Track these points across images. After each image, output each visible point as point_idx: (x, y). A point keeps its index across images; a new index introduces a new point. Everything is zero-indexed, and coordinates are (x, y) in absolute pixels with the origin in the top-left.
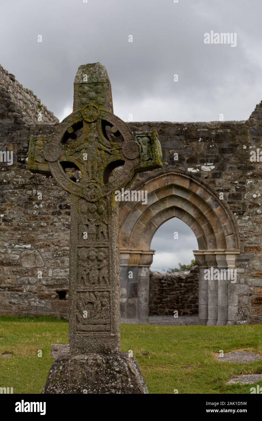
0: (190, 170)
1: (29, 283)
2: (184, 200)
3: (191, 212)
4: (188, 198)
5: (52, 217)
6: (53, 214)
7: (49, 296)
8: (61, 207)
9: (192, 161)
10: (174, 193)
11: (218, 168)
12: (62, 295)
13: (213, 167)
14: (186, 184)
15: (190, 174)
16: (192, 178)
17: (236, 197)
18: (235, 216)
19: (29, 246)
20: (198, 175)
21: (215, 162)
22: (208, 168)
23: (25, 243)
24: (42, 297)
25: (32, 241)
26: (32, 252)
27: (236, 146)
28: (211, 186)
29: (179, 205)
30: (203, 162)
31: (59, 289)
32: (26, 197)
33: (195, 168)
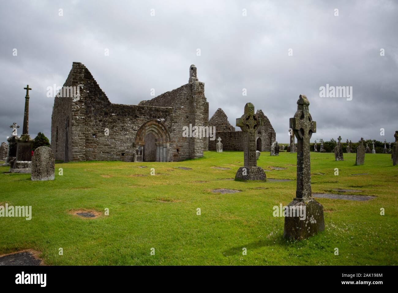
0: (158, 120)
1: (113, 151)
2: (155, 128)
3: (156, 131)
4: (157, 127)
5: (120, 132)
6: (120, 131)
7: (119, 155)
8: (122, 129)
9: (159, 118)
10: (153, 126)
11: (165, 120)
12: (123, 154)
13: (164, 119)
14: (157, 124)
15: (158, 121)
16: (159, 122)
17: (170, 128)
18: (169, 133)
19: (113, 140)
20: (160, 121)
21: (164, 118)
22: (163, 120)
23: (112, 139)
24: (117, 155)
25: (114, 139)
26: (114, 142)
27: (170, 114)
28: (163, 124)
29: (153, 129)
30: (161, 118)
31: (122, 153)
32: (112, 126)
33: (159, 119)
